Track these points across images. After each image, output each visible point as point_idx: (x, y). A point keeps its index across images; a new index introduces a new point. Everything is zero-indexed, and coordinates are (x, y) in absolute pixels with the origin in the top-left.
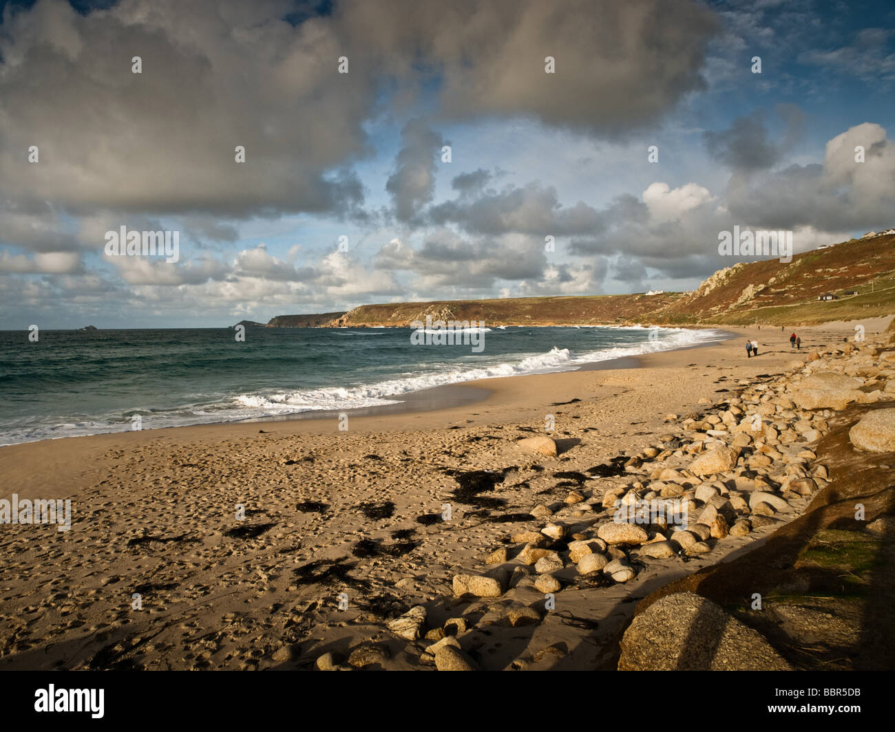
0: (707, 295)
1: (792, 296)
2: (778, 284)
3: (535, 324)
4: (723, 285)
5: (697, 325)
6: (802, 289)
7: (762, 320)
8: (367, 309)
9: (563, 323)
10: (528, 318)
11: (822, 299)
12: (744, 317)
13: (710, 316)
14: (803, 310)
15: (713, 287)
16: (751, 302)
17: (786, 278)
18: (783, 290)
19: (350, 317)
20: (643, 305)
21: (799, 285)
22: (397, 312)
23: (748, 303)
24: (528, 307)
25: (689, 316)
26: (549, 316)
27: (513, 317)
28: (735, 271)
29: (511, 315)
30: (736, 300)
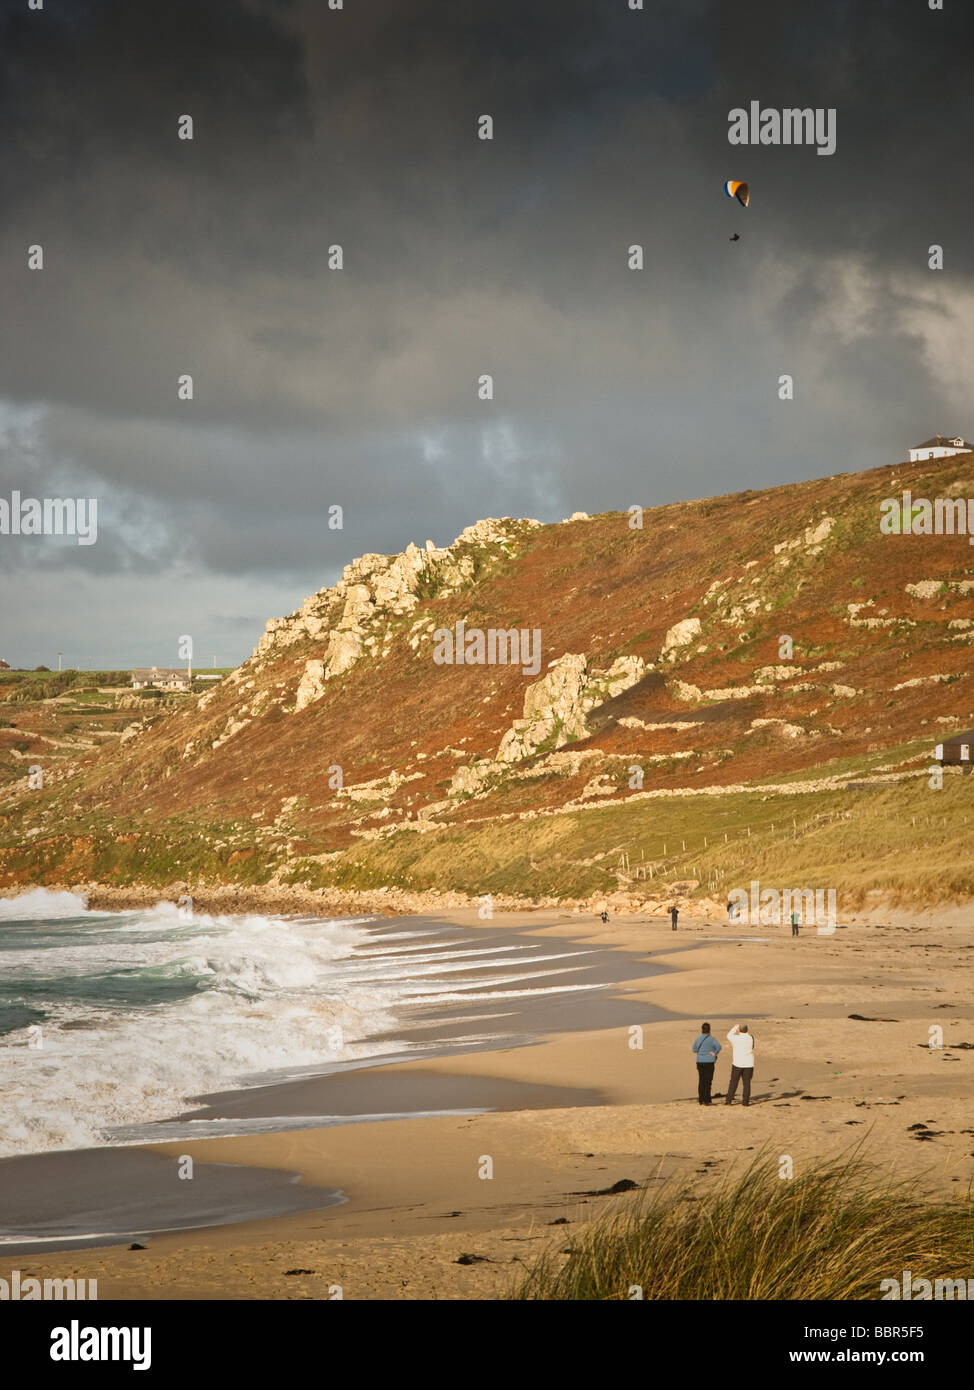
0: (313, 707)
1: (792, 731)
2: (713, 660)
4: (402, 647)
5: (275, 889)
6: (843, 690)
7: (651, 867)
12: (550, 851)
13: (343, 837)
14: (864, 816)
15: (344, 655)
16: (576, 757)
17: (756, 624)
18: (743, 692)
21: (829, 666)
23: (558, 762)
25: (215, 831)
28: (467, 566)
30: (485, 745)
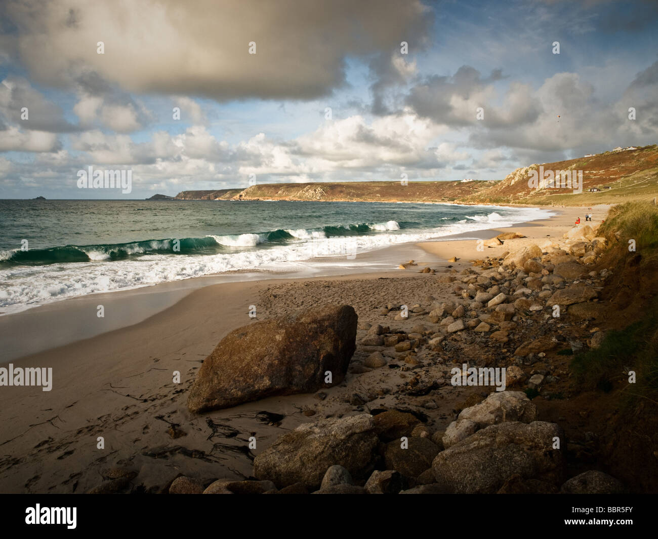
0: (513, 185)
3: (384, 200)
4: (523, 178)
5: (511, 204)
7: (555, 202)
8: (259, 187)
9: (403, 200)
10: (378, 196)
11: (591, 191)
12: (543, 200)
13: (518, 199)
15: (516, 179)
16: (545, 190)
19: (247, 193)
20: (460, 189)
22: (282, 190)
23: (543, 191)
24: (377, 189)
25: (503, 198)
26: (394, 195)
27: (367, 195)
28: (531, 169)
29: (366, 194)
